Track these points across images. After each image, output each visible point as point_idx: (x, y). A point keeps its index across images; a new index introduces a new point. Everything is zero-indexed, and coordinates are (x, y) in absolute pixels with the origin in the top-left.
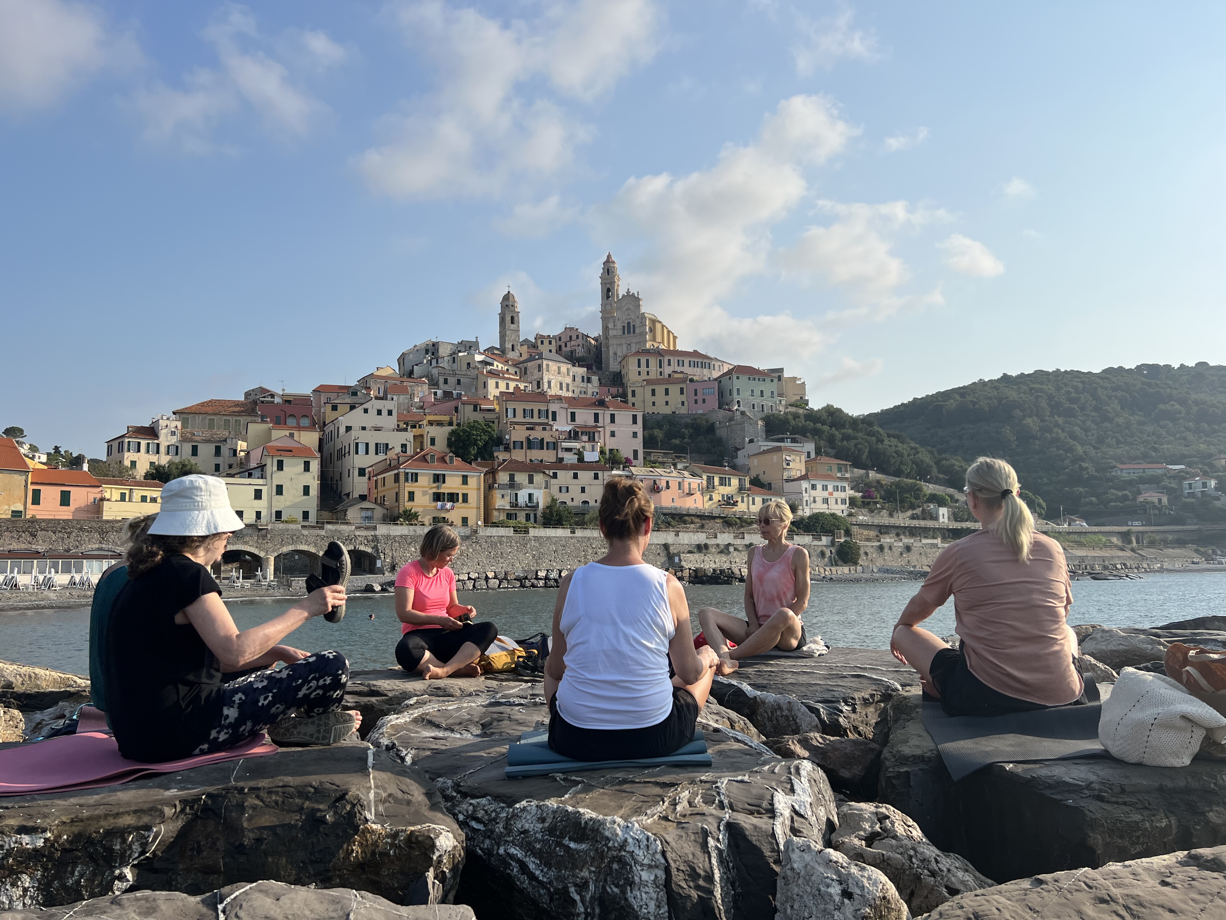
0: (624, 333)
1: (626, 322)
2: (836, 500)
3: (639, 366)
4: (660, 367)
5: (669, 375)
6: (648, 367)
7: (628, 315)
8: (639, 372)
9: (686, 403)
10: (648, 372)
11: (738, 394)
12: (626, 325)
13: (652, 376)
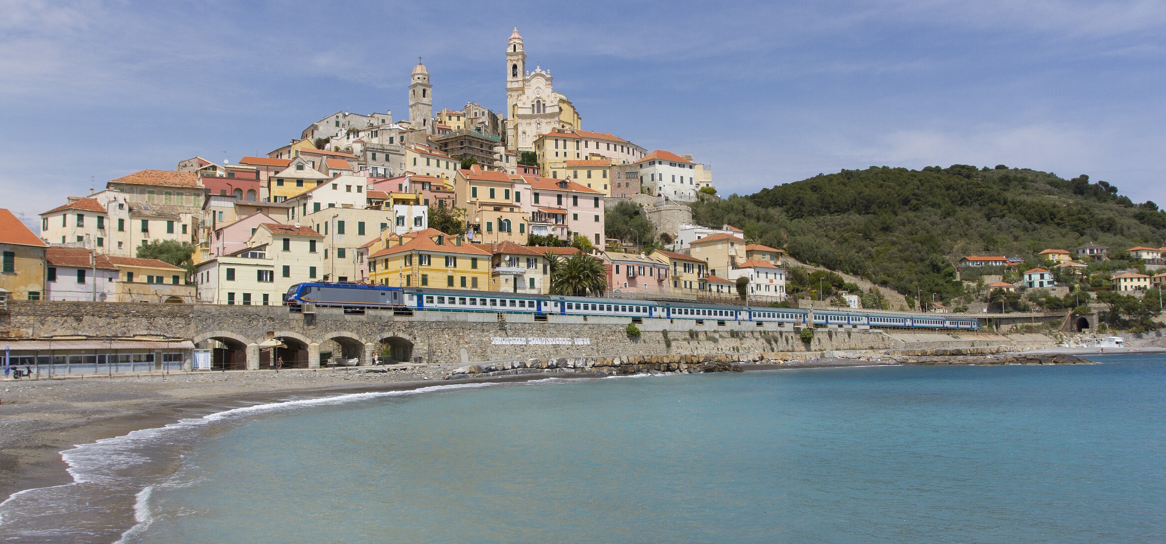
0: (533, 112)
1: (536, 100)
2: (776, 287)
3: (557, 147)
4: (578, 149)
5: (587, 158)
6: (565, 148)
7: (538, 94)
8: (557, 153)
9: (609, 187)
10: (565, 154)
11: (661, 179)
12: (535, 103)
13: (571, 157)
